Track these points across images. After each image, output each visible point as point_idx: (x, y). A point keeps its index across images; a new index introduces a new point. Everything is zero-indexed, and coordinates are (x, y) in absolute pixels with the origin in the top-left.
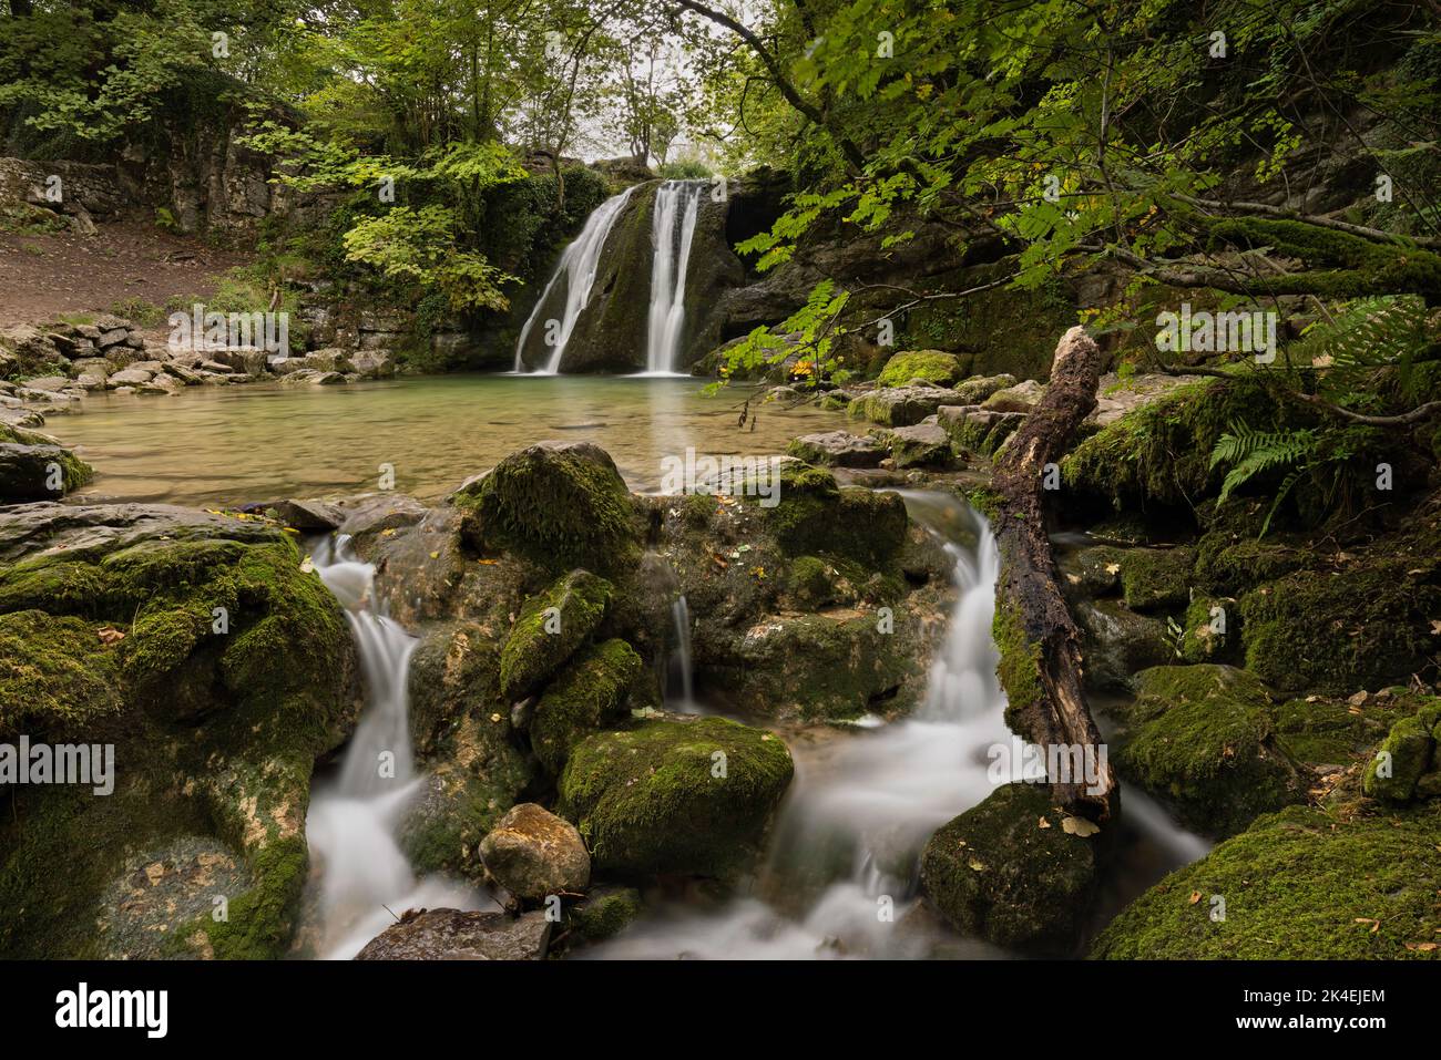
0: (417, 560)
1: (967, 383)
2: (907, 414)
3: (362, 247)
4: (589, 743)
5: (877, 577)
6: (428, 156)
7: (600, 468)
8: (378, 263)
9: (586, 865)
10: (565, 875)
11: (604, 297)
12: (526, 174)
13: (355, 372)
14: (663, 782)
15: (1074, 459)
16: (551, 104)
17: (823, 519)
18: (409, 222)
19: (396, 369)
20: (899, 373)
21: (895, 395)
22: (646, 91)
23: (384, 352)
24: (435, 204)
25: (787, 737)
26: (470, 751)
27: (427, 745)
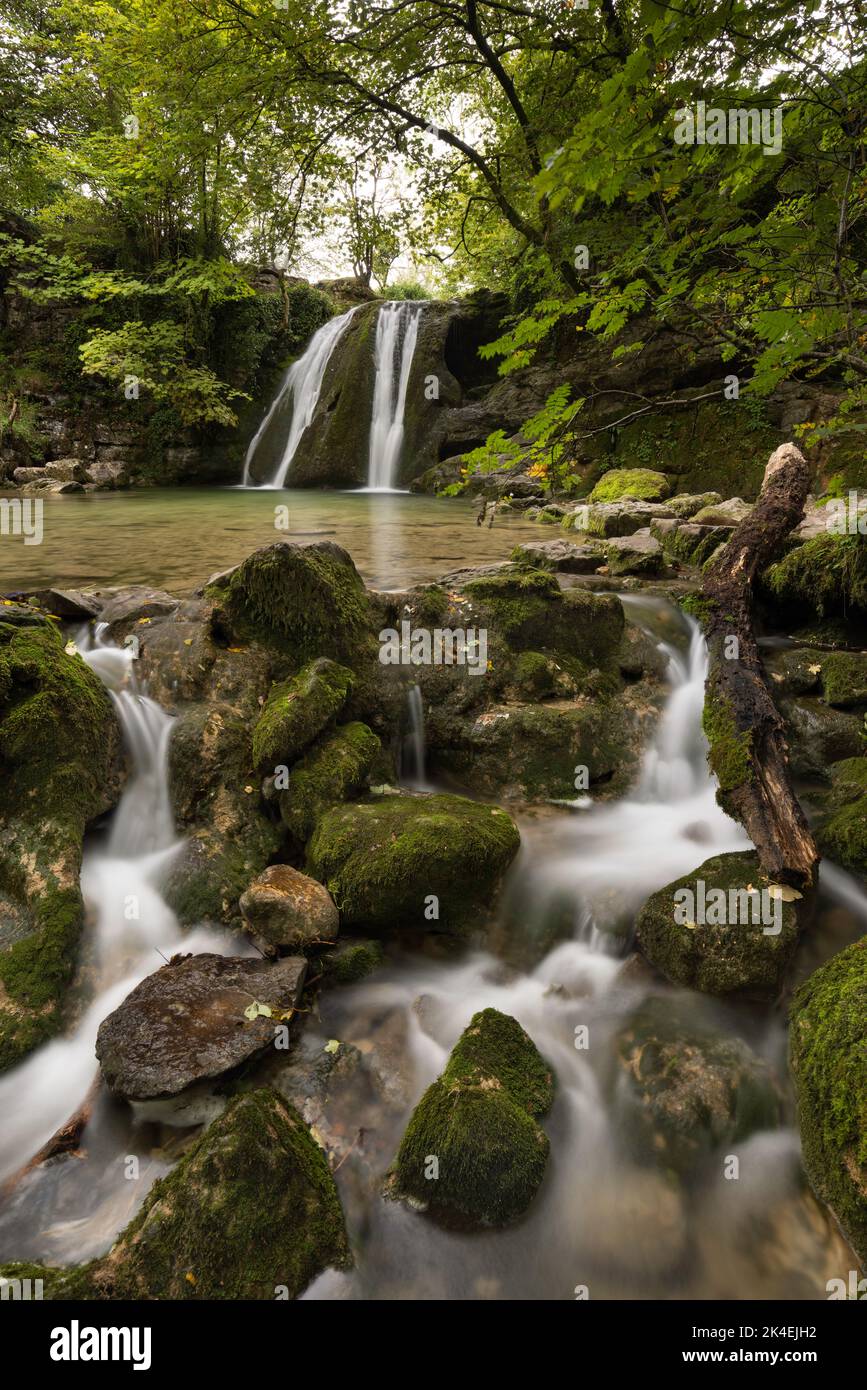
0: (171, 646)
1: (675, 500)
2: (620, 526)
3: (98, 360)
4: (335, 813)
5: (596, 673)
6: (159, 271)
7: (341, 566)
8: (114, 377)
9: (335, 919)
10: (317, 926)
11: (328, 414)
12: (253, 293)
13: (92, 482)
14: (404, 847)
15: (782, 568)
16: (277, 223)
17: (547, 618)
18: (142, 337)
19: (131, 481)
20: (610, 490)
21: (609, 509)
22: (370, 210)
23: (120, 464)
24: (166, 320)
25: (512, 814)
26: (226, 818)
27: (187, 812)
